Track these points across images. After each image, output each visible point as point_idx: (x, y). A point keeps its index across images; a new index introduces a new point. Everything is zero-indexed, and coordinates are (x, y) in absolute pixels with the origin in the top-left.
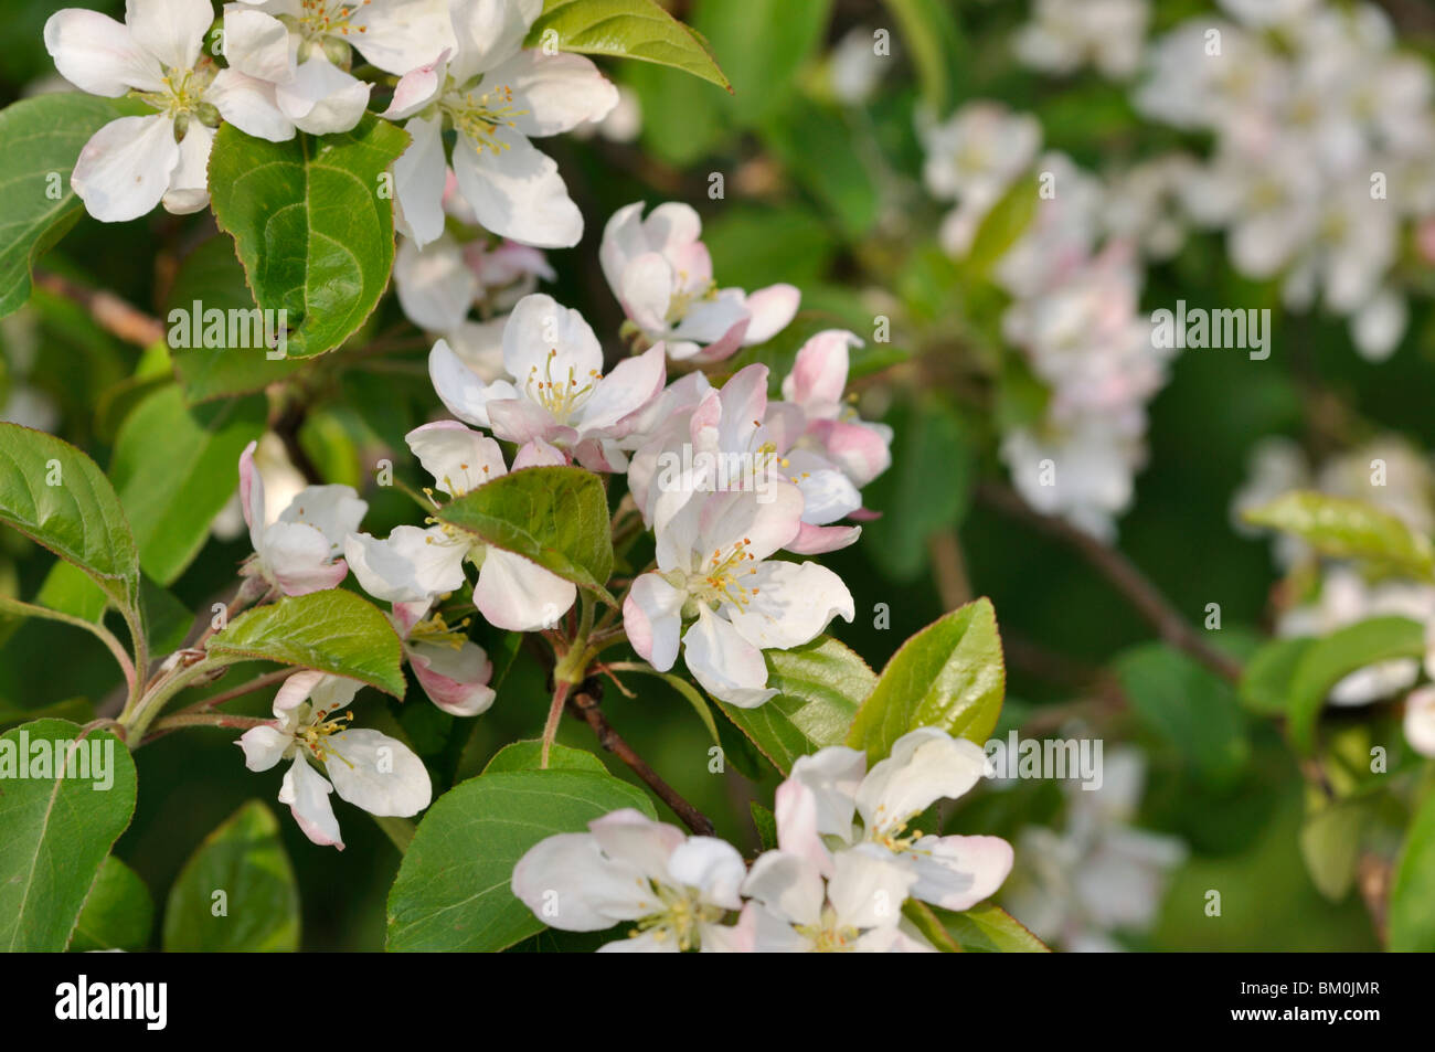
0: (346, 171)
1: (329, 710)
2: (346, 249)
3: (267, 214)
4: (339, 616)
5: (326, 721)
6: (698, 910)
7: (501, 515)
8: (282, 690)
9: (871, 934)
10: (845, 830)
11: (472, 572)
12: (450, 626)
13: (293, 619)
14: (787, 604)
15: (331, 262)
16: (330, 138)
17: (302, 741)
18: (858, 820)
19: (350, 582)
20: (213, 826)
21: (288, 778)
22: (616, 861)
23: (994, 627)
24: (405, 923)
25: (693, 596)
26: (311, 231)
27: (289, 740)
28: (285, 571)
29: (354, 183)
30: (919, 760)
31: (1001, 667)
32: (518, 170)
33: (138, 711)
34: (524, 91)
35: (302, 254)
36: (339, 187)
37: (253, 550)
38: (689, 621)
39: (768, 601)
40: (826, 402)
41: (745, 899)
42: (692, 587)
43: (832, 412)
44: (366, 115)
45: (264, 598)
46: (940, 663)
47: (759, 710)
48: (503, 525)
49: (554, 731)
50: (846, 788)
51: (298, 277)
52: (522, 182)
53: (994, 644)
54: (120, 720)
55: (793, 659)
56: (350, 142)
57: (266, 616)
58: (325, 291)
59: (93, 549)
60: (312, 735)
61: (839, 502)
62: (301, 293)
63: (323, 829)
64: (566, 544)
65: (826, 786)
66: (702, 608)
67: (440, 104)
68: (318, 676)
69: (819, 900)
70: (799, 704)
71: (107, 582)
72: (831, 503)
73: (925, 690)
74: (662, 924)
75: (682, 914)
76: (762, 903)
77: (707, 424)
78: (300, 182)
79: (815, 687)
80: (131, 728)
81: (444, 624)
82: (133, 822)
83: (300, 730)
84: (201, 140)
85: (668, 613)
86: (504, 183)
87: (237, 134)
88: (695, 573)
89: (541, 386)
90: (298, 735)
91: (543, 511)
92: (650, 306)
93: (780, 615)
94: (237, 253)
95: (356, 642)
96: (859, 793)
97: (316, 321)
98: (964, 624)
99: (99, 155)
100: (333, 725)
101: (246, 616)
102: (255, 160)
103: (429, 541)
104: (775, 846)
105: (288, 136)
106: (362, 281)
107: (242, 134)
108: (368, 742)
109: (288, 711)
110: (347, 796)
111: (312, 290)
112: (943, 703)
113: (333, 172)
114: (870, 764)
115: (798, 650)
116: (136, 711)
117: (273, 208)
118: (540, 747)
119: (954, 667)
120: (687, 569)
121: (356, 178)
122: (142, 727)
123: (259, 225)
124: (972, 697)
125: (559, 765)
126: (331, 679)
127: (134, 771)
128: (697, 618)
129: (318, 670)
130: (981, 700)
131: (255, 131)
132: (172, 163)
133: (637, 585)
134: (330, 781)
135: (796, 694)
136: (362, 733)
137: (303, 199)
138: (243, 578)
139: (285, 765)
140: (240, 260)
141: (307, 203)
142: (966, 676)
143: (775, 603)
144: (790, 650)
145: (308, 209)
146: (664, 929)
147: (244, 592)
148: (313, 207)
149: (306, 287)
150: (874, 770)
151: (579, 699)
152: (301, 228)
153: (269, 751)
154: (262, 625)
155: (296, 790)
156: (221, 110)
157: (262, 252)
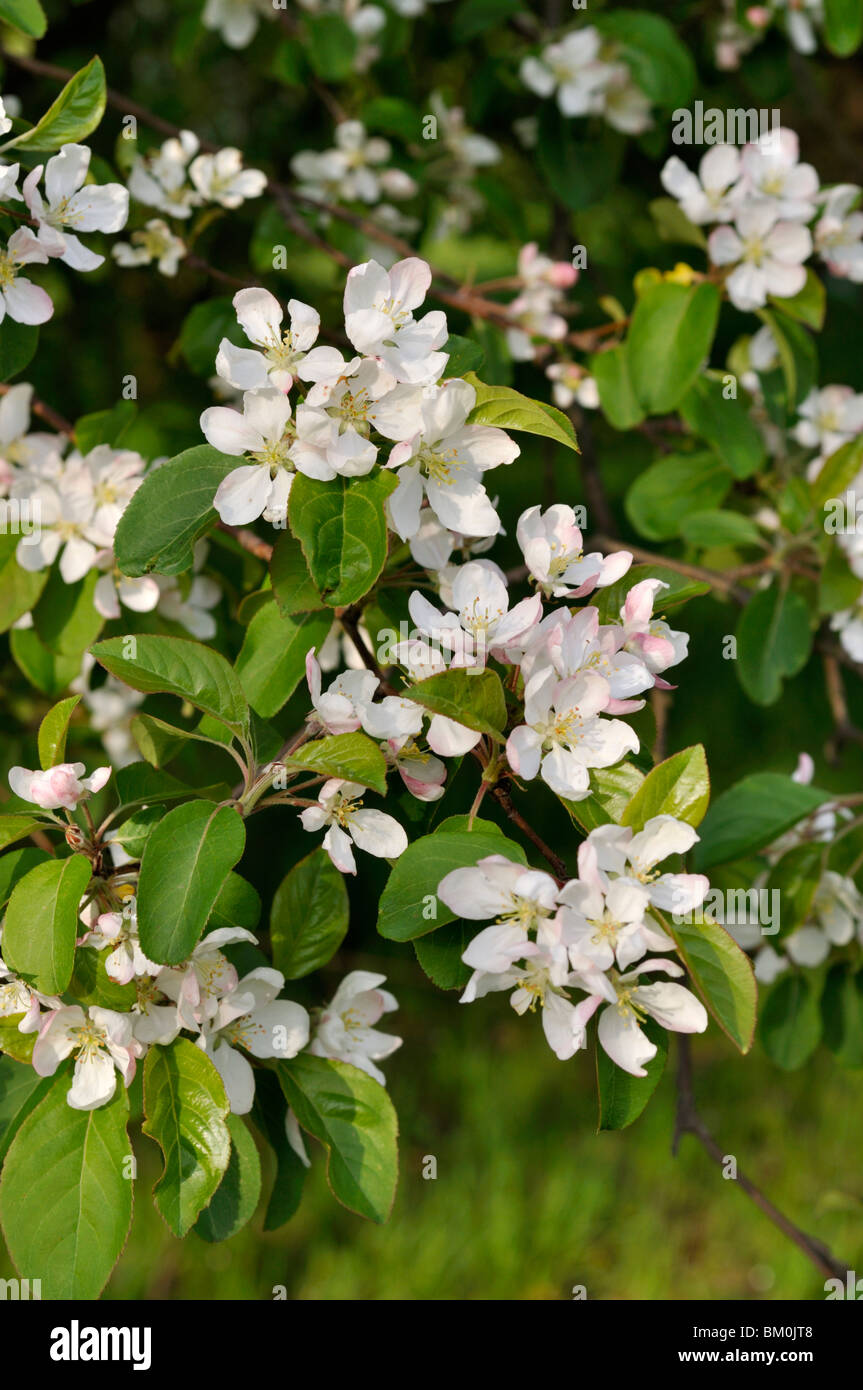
0: (365, 498)
1: (350, 799)
2: (363, 544)
3: (320, 525)
4: (356, 747)
5: (349, 804)
6: (537, 911)
7: (437, 694)
8: (323, 788)
9: (630, 925)
10: (620, 868)
11: (427, 722)
12: (421, 750)
13: (331, 748)
14: (603, 742)
15: (355, 551)
16: (356, 478)
17: (335, 815)
18: (628, 864)
19: (361, 730)
20: (300, 858)
21: (328, 835)
22: (493, 883)
23: (704, 760)
24: (388, 913)
25: (550, 737)
26: (345, 532)
27: (329, 815)
28: (329, 721)
29: (367, 505)
30: (662, 832)
31: (707, 782)
32: (464, 491)
33: (249, 796)
34: (468, 446)
35: (339, 546)
36: (361, 506)
37: (312, 707)
38: (546, 751)
39: (593, 741)
40: (642, 623)
41: (558, 905)
42: (549, 733)
43: (645, 628)
44: (375, 467)
45: (318, 736)
46: (674, 780)
47: (584, 801)
48: (439, 700)
49: (477, 810)
50: (621, 846)
51: (337, 560)
52: (467, 498)
53: (704, 770)
54: (240, 800)
55: (606, 773)
56: (367, 480)
57: (317, 746)
58: (351, 568)
59: (224, 708)
60: (341, 813)
61: (640, 683)
62: (338, 568)
63: (347, 864)
64: (477, 708)
65: (609, 845)
66: (555, 745)
67: (419, 456)
68: (343, 781)
69: (602, 908)
70: (609, 798)
71: (232, 726)
72: (636, 684)
73: (667, 794)
74: (516, 917)
75: (526, 911)
76: (570, 907)
77: (556, 644)
78: (340, 503)
79: (616, 789)
80: (246, 805)
81: (417, 749)
82: (243, 858)
83: (335, 809)
84: (285, 481)
85: (534, 747)
86: (456, 499)
87: (305, 478)
88: (551, 725)
89: (469, 619)
90: (334, 812)
91: (462, 692)
92: (539, 568)
93: (599, 749)
94: (303, 550)
95: (363, 762)
96: (627, 849)
97: (346, 585)
98: (688, 758)
99: (229, 488)
100: (352, 807)
101: (307, 745)
102: (315, 493)
103: (402, 706)
104: (576, 876)
105: (332, 477)
106: (371, 562)
107: (308, 478)
108: (373, 816)
109: (328, 800)
110: (361, 846)
111: (344, 567)
112: (677, 801)
113: (358, 498)
114: (635, 833)
115: (607, 769)
116: (249, 795)
117: (324, 520)
118: (468, 819)
119: (684, 781)
120: (546, 723)
121: (370, 502)
122: (251, 804)
123: (315, 533)
124: (693, 799)
125: (477, 829)
126: (349, 783)
127: (245, 830)
128: (551, 750)
129: (341, 778)
130: (697, 800)
131: (313, 476)
132: (268, 492)
133: (514, 733)
134: (351, 836)
135: (607, 793)
136: (370, 811)
137: (342, 513)
138: (309, 722)
139: (326, 828)
140: (304, 553)
141: (343, 516)
142: (689, 787)
143: (598, 742)
144: (603, 769)
145: (344, 520)
146: (517, 920)
147: (309, 730)
148: (347, 518)
149: (341, 565)
150: (636, 837)
151: (497, 791)
152: (339, 530)
153: (317, 820)
154: (315, 751)
155: (332, 842)
156: (295, 463)
157: (316, 548)
